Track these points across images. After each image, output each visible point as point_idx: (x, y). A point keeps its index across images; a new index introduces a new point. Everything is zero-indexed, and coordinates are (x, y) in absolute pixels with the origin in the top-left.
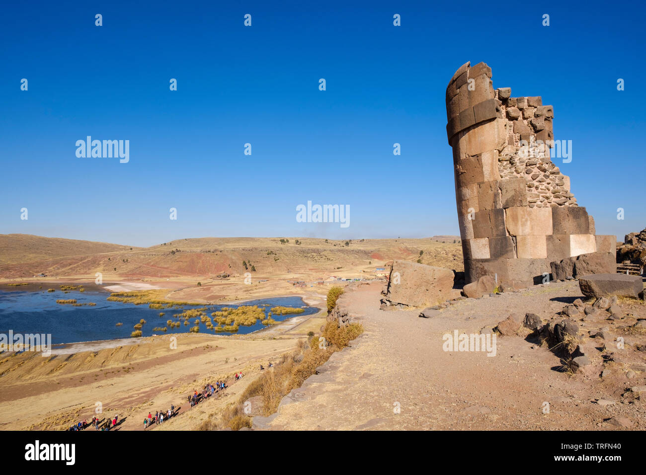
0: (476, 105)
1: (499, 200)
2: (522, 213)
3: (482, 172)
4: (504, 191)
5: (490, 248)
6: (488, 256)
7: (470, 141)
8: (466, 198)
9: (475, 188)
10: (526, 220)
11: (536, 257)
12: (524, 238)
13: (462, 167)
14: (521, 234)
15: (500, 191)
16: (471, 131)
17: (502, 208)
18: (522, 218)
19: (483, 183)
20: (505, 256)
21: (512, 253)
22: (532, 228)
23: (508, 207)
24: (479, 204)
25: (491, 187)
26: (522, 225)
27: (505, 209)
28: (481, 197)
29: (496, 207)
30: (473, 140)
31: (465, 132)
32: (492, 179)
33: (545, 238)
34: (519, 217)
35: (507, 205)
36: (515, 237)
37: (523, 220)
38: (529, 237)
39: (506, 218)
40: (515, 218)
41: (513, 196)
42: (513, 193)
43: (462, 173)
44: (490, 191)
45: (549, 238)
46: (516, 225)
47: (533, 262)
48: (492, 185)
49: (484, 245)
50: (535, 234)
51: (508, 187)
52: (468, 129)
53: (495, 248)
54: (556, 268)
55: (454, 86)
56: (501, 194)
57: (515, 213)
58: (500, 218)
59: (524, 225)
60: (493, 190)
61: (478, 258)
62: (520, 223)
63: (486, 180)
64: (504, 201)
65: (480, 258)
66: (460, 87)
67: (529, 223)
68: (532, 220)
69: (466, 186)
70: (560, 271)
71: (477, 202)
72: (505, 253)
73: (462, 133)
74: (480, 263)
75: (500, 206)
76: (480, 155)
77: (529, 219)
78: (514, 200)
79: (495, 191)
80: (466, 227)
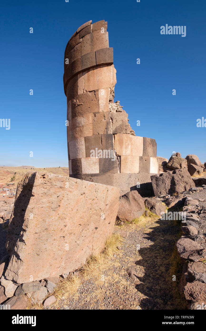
0: (98, 50)
1: (110, 127)
2: (126, 138)
3: (98, 105)
4: (114, 120)
5: (100, 165)
6: (97, 172)
7: (89, 80)
8: (81, 125)
9: (90, 116)
10: (129, 144)
11: (133, 172)
12: (126, 158)
13: (79, 101)
14: (124, 154)
15: (111, 120)
16: (90, 72)
17: (112, 133)
18: (126, 142)
19: (99, 113)
20: (111, 171)
21: (117, 169)
22: (132, 151)
23: (116, 133)
24: (93, 130)
25: (104, 116)
26: (125, 147)
27: (114, 134)
28: (95, 124)
29: (107, 132)
30: (91, 78)
31: (84, 73)
32: (105, 111)
33: (139, 158)
34: (124, 142)
35: (116, 131)
36: (120, 156)
37: (127, 144)
38: (129, 157)
39: (114, 141)
40: (121, 142)
41: (121, 125)
42: (120, 123)
43: (78, 105)
44: (103, 120)
45: (141, 158)
46: (121, 147)
47: (130, 176)
48: (106, 115)
49: (94, 163)
50: (133, 155)
51: (117, 118)
52: (88, 70)
53: (104, 165)
54: (156, 180)
55: (78, 36)
56: (111, 123)
57: (121, 138)
58: (110, 141)
59: (126, 148)
60: (106, 118)
61: (88, 173)
62: (124, 146)
63: (101, 111)
64: (114, 129)
65: (89, 173)
66: (84, 37)
67: (130, 146)
68: (132, 144)
69: (82, 115)
70: (160, 183)
71: (91, 127)
72: (112, 169)
73: (81, 74)
74: (90, 177)
75: (111, 132)
76: (98, 90)
77: (130, 143)
78: (121, 128)
79: (108, 120)
80: (78, 148)
